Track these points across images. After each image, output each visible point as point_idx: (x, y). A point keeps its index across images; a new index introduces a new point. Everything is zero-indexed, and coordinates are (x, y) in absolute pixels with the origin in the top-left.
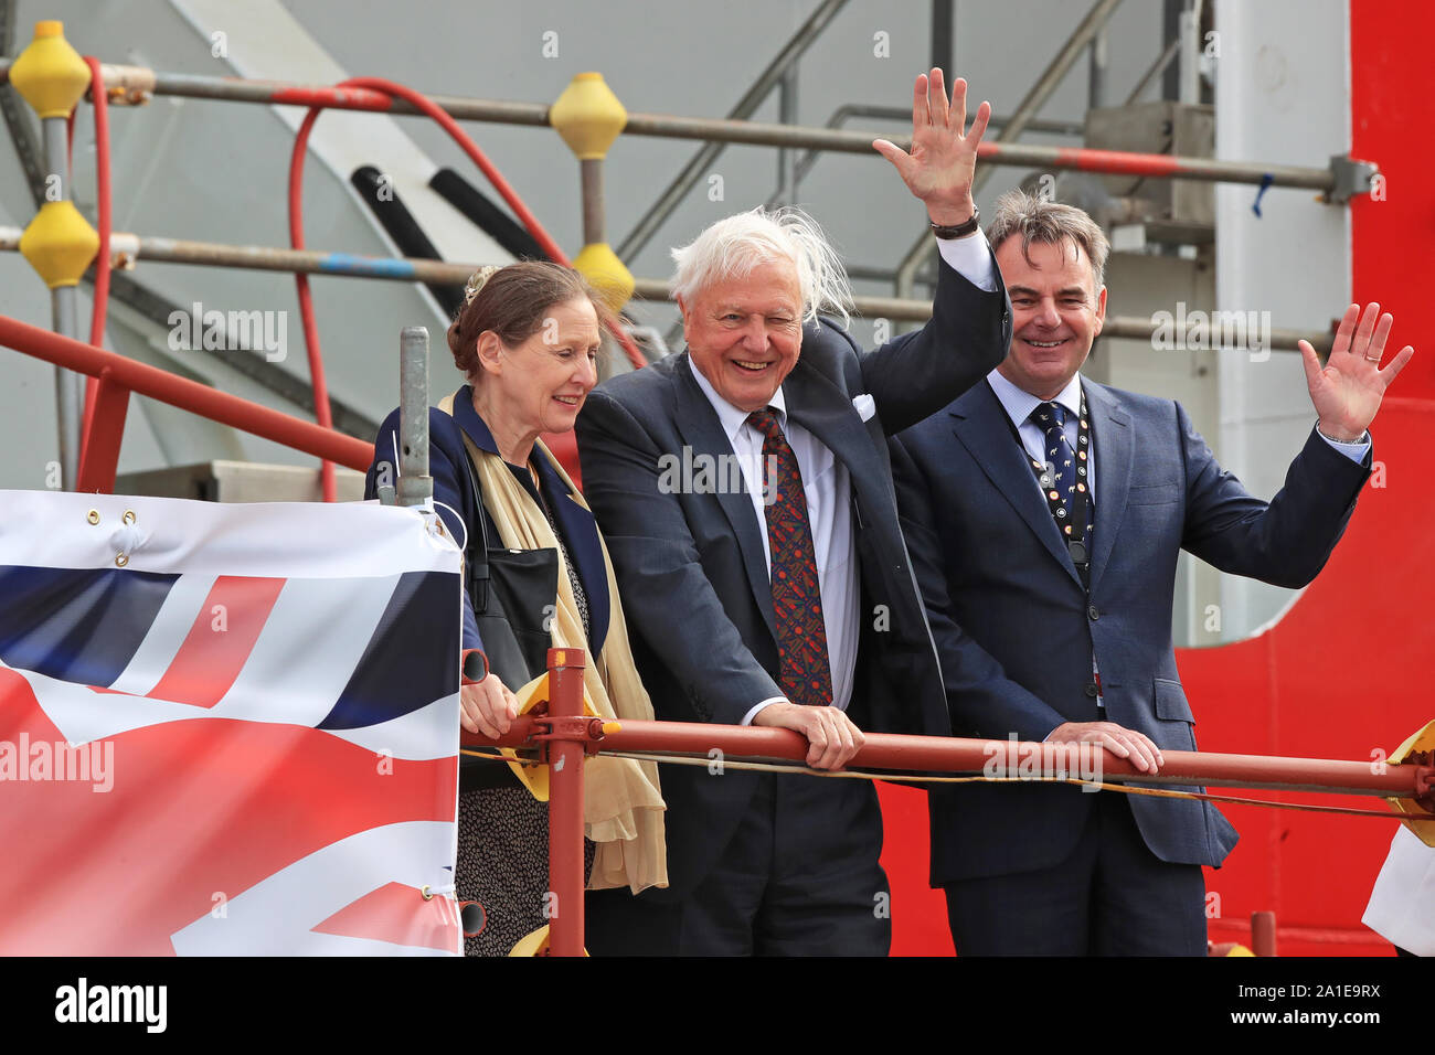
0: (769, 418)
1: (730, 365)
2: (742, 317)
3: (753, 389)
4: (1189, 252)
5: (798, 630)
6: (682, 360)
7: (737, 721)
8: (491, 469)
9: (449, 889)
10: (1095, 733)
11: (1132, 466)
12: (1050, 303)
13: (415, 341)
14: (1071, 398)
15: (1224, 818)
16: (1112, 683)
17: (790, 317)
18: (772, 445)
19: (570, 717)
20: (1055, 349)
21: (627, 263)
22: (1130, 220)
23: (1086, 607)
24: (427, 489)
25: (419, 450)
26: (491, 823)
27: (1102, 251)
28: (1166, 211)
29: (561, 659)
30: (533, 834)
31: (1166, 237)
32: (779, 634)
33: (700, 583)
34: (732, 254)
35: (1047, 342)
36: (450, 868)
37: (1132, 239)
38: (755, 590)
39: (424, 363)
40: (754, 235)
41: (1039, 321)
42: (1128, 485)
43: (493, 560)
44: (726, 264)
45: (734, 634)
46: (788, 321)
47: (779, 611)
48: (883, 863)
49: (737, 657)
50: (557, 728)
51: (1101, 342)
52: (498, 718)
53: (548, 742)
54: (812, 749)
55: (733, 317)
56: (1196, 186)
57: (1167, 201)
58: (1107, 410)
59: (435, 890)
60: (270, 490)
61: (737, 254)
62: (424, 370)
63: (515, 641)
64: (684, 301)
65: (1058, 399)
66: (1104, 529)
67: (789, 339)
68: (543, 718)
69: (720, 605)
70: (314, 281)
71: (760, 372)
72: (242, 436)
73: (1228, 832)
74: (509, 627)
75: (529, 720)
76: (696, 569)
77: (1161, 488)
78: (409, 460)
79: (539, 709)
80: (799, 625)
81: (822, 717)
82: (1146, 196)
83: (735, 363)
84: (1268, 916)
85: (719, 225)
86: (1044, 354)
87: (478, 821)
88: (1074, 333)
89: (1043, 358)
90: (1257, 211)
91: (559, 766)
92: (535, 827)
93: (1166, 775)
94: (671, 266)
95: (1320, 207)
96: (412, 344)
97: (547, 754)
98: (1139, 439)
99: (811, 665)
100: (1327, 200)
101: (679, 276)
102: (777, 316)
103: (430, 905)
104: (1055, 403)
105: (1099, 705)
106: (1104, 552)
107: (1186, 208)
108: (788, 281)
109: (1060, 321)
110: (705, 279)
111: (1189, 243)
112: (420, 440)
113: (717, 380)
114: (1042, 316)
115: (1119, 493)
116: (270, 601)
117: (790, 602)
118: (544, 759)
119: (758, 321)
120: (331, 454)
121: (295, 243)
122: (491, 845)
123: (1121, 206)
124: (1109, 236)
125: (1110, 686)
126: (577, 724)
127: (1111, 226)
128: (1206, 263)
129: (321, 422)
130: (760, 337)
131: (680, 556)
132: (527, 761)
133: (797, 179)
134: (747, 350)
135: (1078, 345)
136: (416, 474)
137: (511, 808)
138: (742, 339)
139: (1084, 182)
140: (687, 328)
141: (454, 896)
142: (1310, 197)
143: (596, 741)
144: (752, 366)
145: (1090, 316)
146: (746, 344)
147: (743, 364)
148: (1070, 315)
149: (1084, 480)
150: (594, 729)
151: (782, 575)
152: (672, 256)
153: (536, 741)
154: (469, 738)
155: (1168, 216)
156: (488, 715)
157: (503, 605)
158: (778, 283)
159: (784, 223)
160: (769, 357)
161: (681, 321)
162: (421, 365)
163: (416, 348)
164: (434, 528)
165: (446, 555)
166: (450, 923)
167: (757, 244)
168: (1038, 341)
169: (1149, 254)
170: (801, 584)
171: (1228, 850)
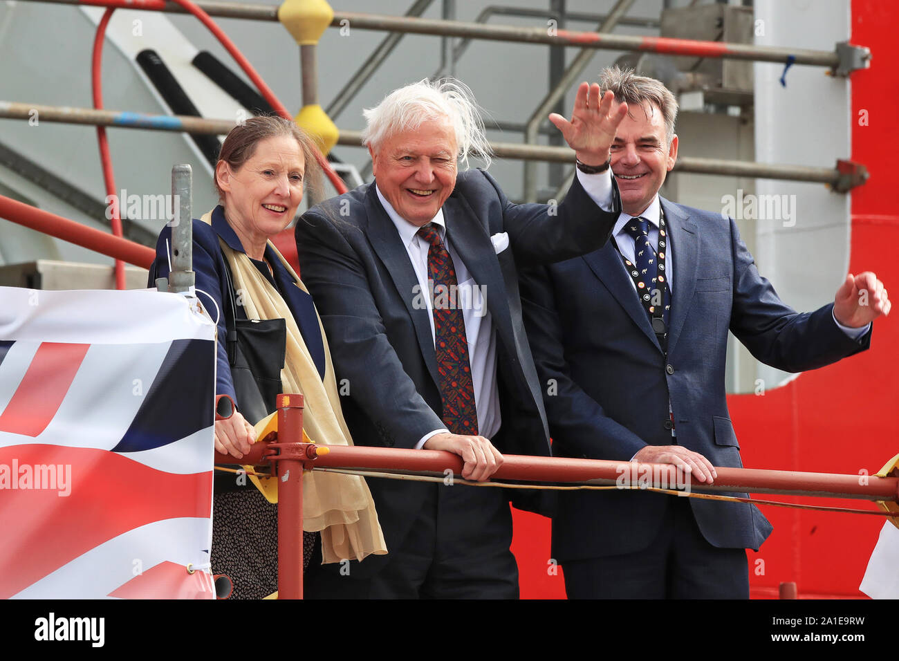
0: (433, 231)
1: (405, 193)
2: (414, 158)
3: (422, 210)
4: (735, 111)
5: (454, 384)
6: (371, 190)
7: (412, 446)
8: (239, 263)
9: (206, 566)
10: (668, 454)
11: (698, 263)
12: (631, 148)
13: (182, 174)
14: (653, 214)
15: (762, 515)
16: (682, 420)
17: (448, 158)
18: (435, 251)
19: (293, 443)
20: (636, 180)
21: (333, 119)
22: (693, 88)
23: (665, 366)
24: (190, 281)
25: (185, 252)
26: (240, 518)
27: (673, 109)
28: (719, 81)
29: (286, 401)
30: (270, 525)
31: (718, 100)
32: (441, 387)
33: (386, 348)
34: (407, 113)
35: (630, 175)
36: (207, 551)
37: (695, 102)
38: (424, 355)
39: (189, 190)
40: (422, 99)
41: (624, 161)
42: (696, 277)
43: (239, 328)
44: (403, 121)
45: (410, 384)
46: (447, 161)
47: (441, 371)
48: (512, 549)
49: (413, 400)
50: (283, 451)
51: (672, 176)
52: (242, 444)
53: (277, 462)
54: (466, 466)
55: (408, 158)
56: (740, 64)
57: (719, 75)
58: (680, 222)
59: (196, 566)
60: (78, 281)
61: (410, 113)
62: (189, 195)
63: (256, 385)
64: (372, 147)
65: (644, 215)
66: (679, 309)
67: (448, 174)
68: (274, 444)
69: (400, 363)
70: (110, 131)
71: (428, 197)
72: (59, 243)
73: (766, 525)
74: (252, 376)
75: (264, 445)
76: (383, 338)
77: (719, 280)
78: (178, 260)
79: (271, 437)
80: (455, 380)
81: (472, 442)
82: (703, 71)
83: (409, 191)
84: (792, 585)
85: (397, 92)
86: (630, 184)
87: (231, 517)
88: (650, 169)
89: (628, 187)
90: (783, 82)
91: (285, 478)
92: (272, 521)
93: (719, 485)
94: (363, 122)
95: (829, 79)
96: (180, 178)
97: (277, 469)
98: (704, 244)
99: (463, 409)
100: (833, 74)
101: (369, 129)
102: (439, 157)
103: (193, 577)
104: (641, 218)
105: (673, 435)
106: (678, 326)
107: (733, 80)
108: (447, 133)
109: (639, 161)
110: (387, 131)
111: (735, 105)
112: (186, 245)
113: (396, 202)
114: (626, 157)
115: (689, 283)
116: (79, 360)
117: (448, 364)
118: (274, 473)
119: (426, 161)
120: (121, 255)
121: (96, 105)
122: (240, 533)
123: (687, 78)
124: (678, 100)
125: (681, 422)
126: (298, 448)
127: (679, 92)
128: (747, 119)
129: (115, 233)
130: (428, 172)
131: (371, 329)
132: (262, 474)
133: (455, 59)
134: (417, 181)
135: (653, 177)
136: (183, 269)
137: (253, 507)
138: (415, 173)
139: (660, 62)
140: (375, 167)
141: (210, 571)
142: (822, 71)
143: (311, 460)
144: (421, 193)
145: (663, 157)
146: (417, 177)
147: (415, 191)
148: (647, 156)
149: (663, 273)
150: (310, 453)
151: (443, 345)
152: (364, 115)
153: (269, 460)
154: (220, 458)
155: (720, 85)
156: (234, 442)
157: (248, 360)
158: (439, 134)
159: (444, 90)
160: (433, 187)
161: (371, 162)
162: (186, 191)
163: (183, 179)
164: (196, 308)
165: (204, 328)
166: (207, 590)
167: (422, 104)
168: (624, 175)
169: (707, 112)
170: (456, 352)
171: (765, 538)
